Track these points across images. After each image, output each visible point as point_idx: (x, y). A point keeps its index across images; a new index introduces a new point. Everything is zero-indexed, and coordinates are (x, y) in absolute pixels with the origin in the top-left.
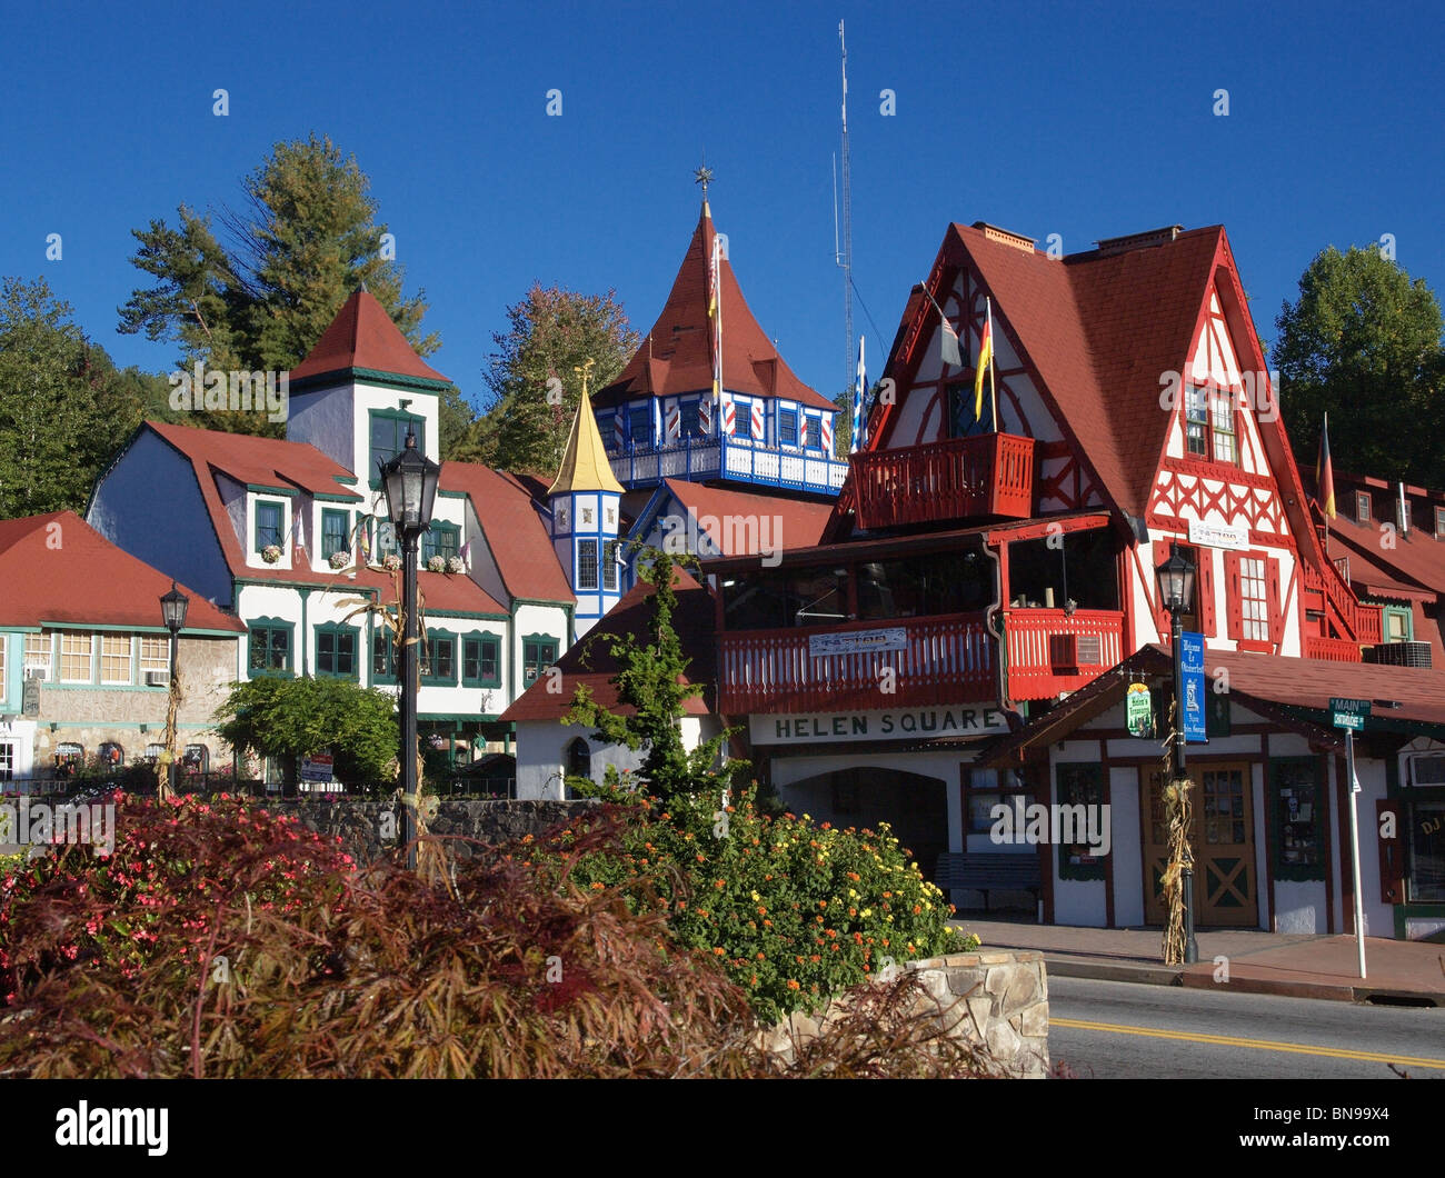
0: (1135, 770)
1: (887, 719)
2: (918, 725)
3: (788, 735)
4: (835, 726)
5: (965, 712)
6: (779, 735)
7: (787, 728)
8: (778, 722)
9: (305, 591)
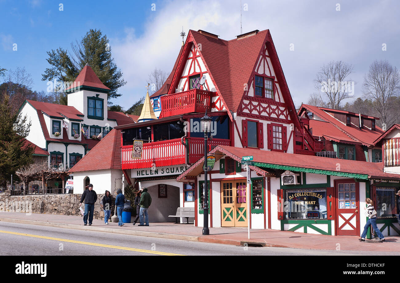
0: (219, 183)
1: (163, 170)
2: (170, 171)
3: (140, 175)
4: (151, 172)
5: (181, 167)
6: (138, 175)
7: (140, 173)
8: (138, 171)
9: (67, 145)
